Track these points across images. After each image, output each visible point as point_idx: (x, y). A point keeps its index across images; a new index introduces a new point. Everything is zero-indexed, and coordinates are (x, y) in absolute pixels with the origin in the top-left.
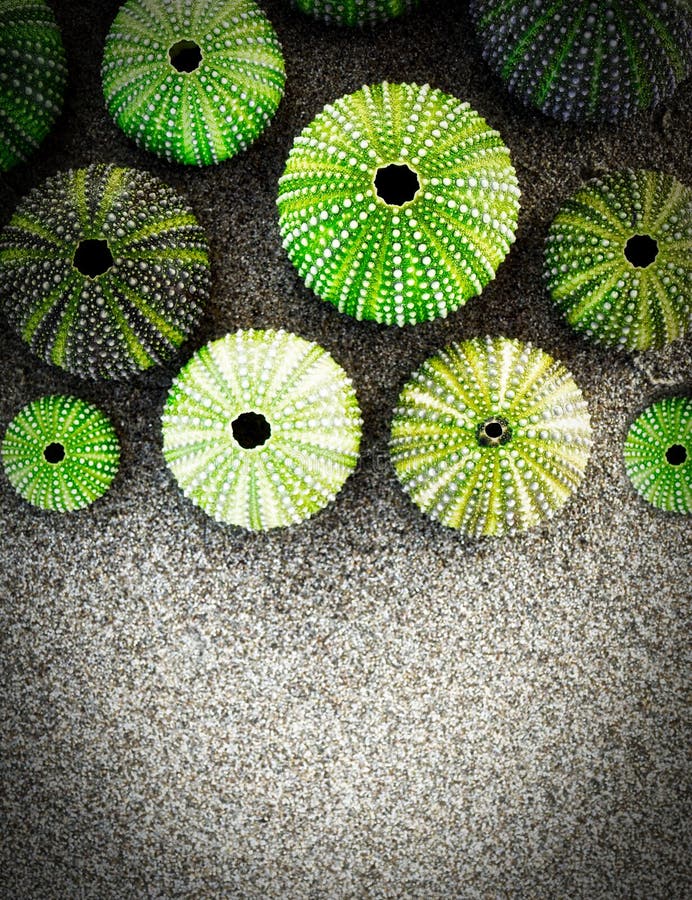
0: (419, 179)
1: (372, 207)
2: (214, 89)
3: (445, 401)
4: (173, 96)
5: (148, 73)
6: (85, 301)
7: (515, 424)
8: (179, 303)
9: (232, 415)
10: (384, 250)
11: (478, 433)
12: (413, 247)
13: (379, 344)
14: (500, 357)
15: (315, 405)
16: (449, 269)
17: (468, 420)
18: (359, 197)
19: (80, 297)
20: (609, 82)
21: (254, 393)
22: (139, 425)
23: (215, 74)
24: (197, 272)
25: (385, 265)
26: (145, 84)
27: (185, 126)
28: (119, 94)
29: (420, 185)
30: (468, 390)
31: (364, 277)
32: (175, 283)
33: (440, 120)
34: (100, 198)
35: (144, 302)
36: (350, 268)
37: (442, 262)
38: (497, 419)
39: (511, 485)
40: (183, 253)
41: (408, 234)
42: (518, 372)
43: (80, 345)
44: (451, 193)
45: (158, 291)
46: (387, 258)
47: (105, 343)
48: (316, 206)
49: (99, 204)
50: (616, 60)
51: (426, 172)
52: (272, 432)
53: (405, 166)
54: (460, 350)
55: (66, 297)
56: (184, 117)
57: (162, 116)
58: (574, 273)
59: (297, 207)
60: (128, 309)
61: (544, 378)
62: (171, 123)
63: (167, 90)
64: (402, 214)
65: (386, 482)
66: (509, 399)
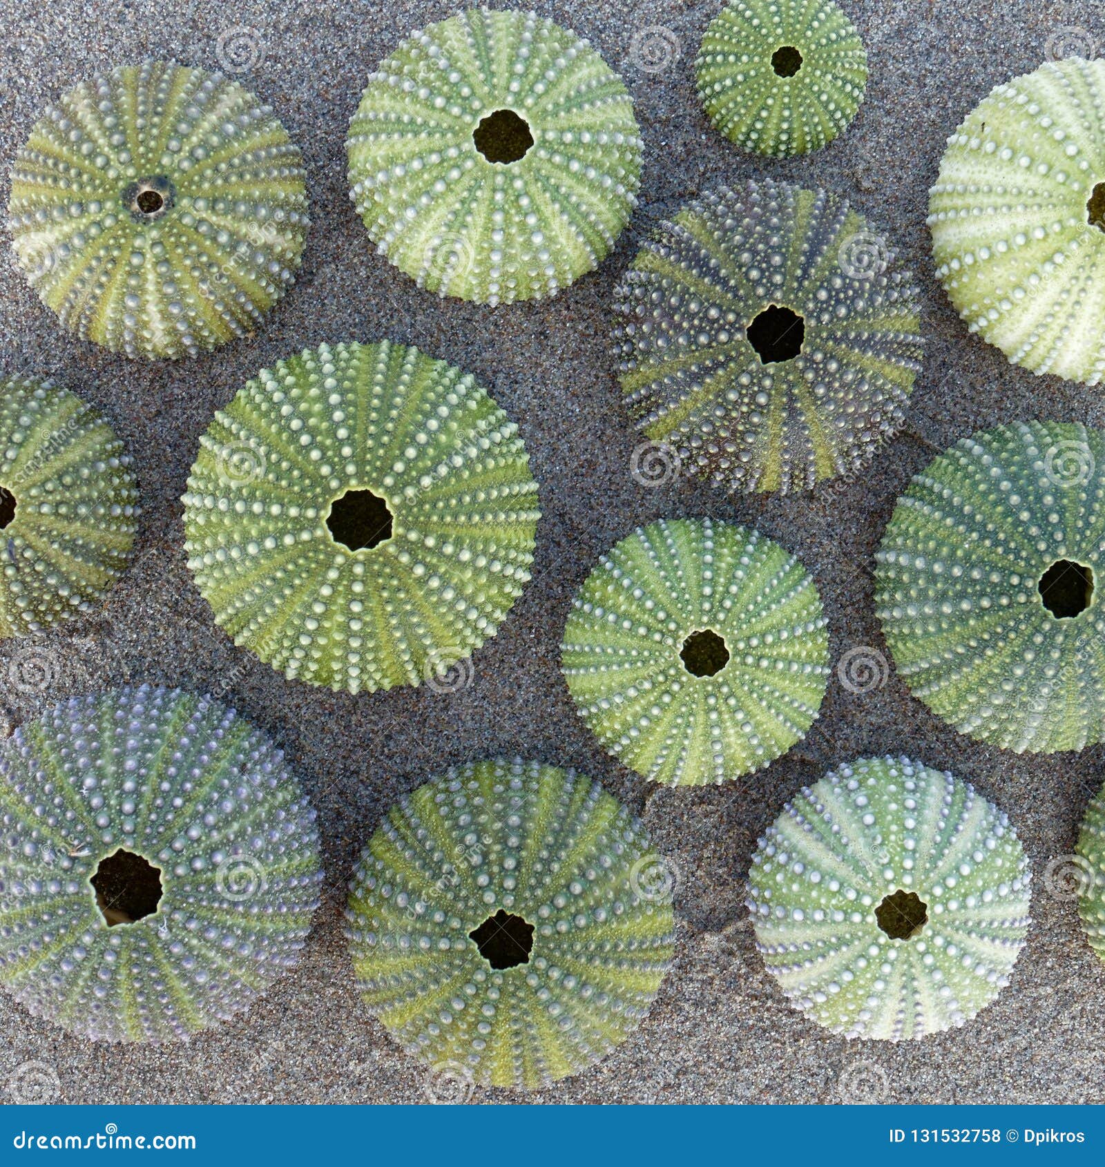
0: (330, 534)
1: (389, 481)
2: (655, 617)
3: (231, 235)
4: (712, 595)
5: (753, 620)
6: (777, 270)
7: (121, 217)
8: (645, 304)
9: (535, 154)
10: (361, 427)
11: (173, 195)
12: (319, 438)
13: (355, 325)
14: (166, 316)
15: (417, 194)
16: (263, 422)
17: (192, 210)
18: (410, 492)
19: (784, 275)
20: (87, 733)
21: (510, 191)
22: (680, 141)
23: (657, 637)
24: (630, 356)
25: (356, 407)
26: (756, 603)
27: (687, 560)
28: (793, 587)
29: (326, 526)
30: (200, 255)
31: (384, 386)
32: (656, 328)
33: (320, 631)
34: (785, 424)
35: (692, 289)
36: (405, 396)
37: (274, 428)
38: (148, 219)
39: (108, 129)
40: (653, 376)
41: (330, 453)
42: (134, 296)
43: (775, 212)
44: (280, 525)
45: (676, 310)
46: (354, 417)
47: (738, 221)
48: (473, 473)
49: (784, 415)
50: (82, 761)
51: (322, 547)
52: (473, 140)
53: (353, 549)
54: (233, 326)
55: (805, 271)
56: (691, 571)
57: (723, 565)
58: (85, 461)
59: (501, 473)
60: (714, 274)
61: (94, 297)
62: (709, 558)
63: (721, 602)
64: (344, 479)
65: (304, 126)
66: (139, 252)
